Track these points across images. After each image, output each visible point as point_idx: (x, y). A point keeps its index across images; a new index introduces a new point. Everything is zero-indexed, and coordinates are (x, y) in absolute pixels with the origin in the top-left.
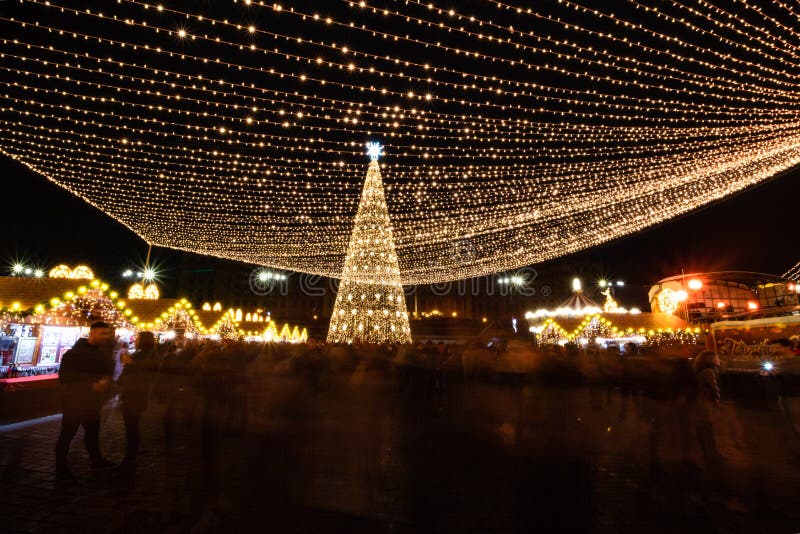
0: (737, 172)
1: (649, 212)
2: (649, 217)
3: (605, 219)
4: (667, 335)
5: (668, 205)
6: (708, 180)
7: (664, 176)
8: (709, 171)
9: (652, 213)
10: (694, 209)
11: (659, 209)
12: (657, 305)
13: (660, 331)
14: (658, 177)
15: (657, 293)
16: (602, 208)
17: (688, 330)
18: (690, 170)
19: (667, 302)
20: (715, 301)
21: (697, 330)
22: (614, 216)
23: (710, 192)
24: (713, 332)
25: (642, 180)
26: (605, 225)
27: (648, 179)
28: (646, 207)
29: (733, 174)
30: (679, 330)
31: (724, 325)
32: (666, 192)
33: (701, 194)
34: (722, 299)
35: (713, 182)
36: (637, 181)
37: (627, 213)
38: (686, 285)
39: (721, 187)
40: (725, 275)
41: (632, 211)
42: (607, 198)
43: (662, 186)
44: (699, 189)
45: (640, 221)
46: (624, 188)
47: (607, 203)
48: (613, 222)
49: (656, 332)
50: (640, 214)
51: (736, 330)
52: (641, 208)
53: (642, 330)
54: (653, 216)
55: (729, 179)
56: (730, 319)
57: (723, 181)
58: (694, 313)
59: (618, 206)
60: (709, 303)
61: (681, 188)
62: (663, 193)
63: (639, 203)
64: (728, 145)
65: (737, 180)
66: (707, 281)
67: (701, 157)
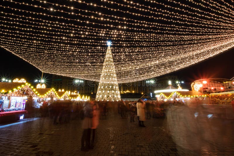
2: (191, 62)
3: (178, 63)
4: (196, 97)
5: (196, 59)
6: (208, 51)
7: (195, 50)
8: (208, 48)
9: (192, 61)
10: (204, 60)
11: (194, 60)
12: (194, 88)
14: (193, 50)
15: (193, 85)
16: (177, 60)
17: (203, 96)
18: (203, 48)
19: (196, 87)
20: (211, 87)
21: (206, 96)
22: (180, 62)
23: (209, 55)
24: (210, 96)
25: (189, 51)
26: (178, 65)
27: (190, 51)
28: (190, 59)
29: (216, 49)
30: (200, 96)
31: (213, 94)
33: (206, 55)
34: (213, 86)
35: (210, 52)
36: (187, 52)
37: (184, 61)
38: (202, 82)
39: (212, 53)
40: (214, 79)
41: (186, 61)
42: (178, 57)
43: (195, 53)
44: (205, 54)
45: (188, 63)
46: (183, 54)
48: (180, 64)
49: (193, 96)
51: (217, 96)
52: (188, 60)
53: (189, 96)
55: (214, 51)
56: (215, 92)
57: (213, 51)
58: (205, 91)
59: (182, 59)
60: (209, 88)
61: (200, 54)
62: (195, 55)
63: (188, 58)
64: (214, 41)
65: (217, 51)
66: (210, 81)
67: (206, 44)
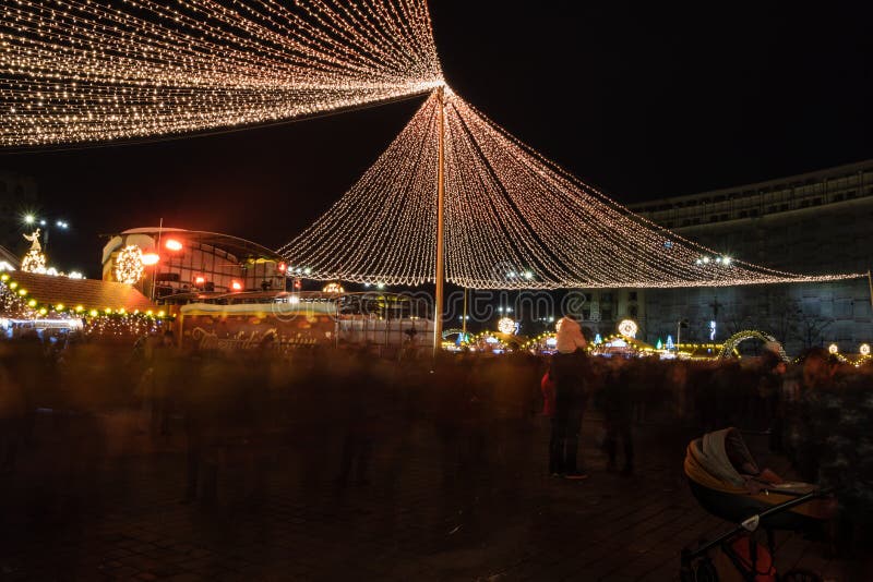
0: (258, 95)
1: (132, 113)
2: (129, 122)
3: (55, 102)
4: (117, 318)
5: (162, 113)
6: (222, 94)
7: (166, 63)
8: (228, 80)
9: (137, 116)
10: (196, 131)
11: (147, 114)
12: (114, 269)
13: (108, 311)
14: (157, 61)
15: (117, 249)
16: (54, 80)
17: (150, 313)
18: (203, 70)
19: (129, 265)
20: (194, 273)
21: (161, 314)
22: (72, 102)
23: (221, 113)
24: (182, 318)
25: (131, 56)
26: (54, 114)
27: (141, 58)
28: (128, 104)
29: (248, 97)
30: (136, 312)
31: (196, 309)
32: (165, 90)
33: (210, 110)
34: (203, 271)
35: (228, 100)
36: (123, 55)
37: (97, 103)
38: (163, 243)
39: (236, 109)
40: (215, 238)
41: (105, 103)
42: (67, 65)
43: (161, 79)
44: (208, 103)
45: (115, 123)
46: (99, 58)
47: (64, 73)
48: (70, 114)
49: (101, 313)
50: (116, 113)
51: (210, 317)
52: (121, 103)
53: (80, 308)
54: (137, 122)
55: (248, 101)
56: (207, 301)
57: (241, 103)
58: (162, 287)
59: (84, 85)
60: (185, 277)
61: (185, 92)
62: (159, 89)
63: (119, 94)
64: (257, 54)
65: (256, 108)
66: (196, 244)
67: (221, 55)
